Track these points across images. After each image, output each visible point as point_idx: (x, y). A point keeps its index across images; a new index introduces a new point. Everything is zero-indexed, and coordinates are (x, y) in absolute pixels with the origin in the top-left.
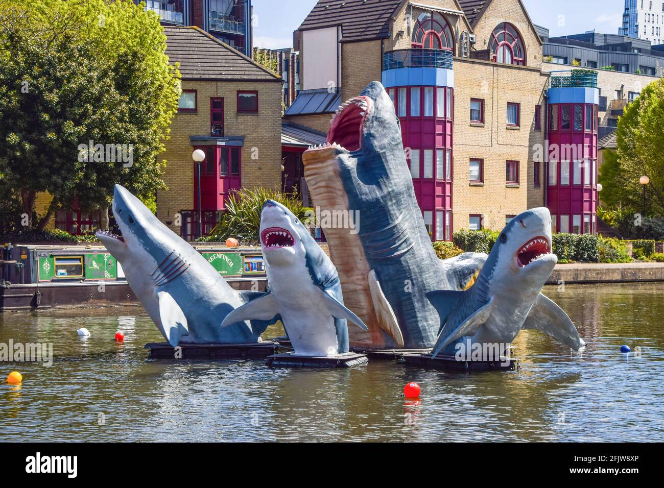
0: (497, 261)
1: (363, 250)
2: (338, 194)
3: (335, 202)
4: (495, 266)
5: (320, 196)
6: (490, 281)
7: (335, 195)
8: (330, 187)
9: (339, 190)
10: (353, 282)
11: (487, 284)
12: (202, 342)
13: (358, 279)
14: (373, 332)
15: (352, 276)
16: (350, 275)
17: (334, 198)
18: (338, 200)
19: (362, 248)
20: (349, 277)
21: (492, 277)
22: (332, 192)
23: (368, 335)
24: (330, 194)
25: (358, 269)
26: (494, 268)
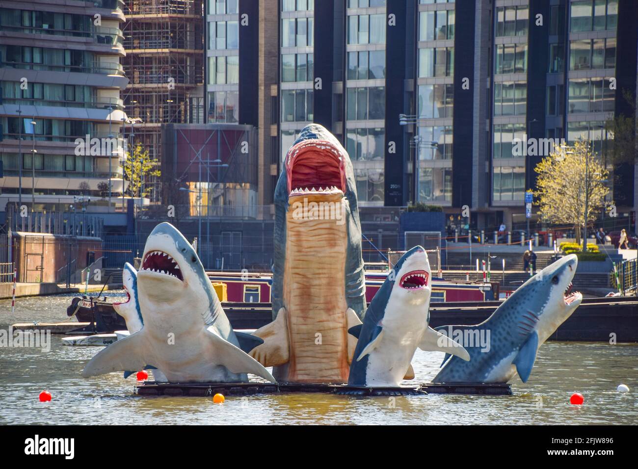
0: (548, 299)
1: (344, 289)
2: (340, 236)
3: (335, 243)
4: (546, 303)
5: (317, 237)
6: (539, 317)
7: (337, 237)
8: (333, 229)
9: (343, 232)
10: (334, 321)
11: (535, 319)
12: (230, 381)
13: (339, 317)
14: (342, 368)
15: (333, 314)
16: (331, 313)
17: (335, 240)
18: (339, 242)
19: (344, 287)
20: (330, 315)
21: (541, 314)
22: (334, 234)
23: (337, 371)
24: (331, 236)
25: (339, 308)
26: (545, 305)
